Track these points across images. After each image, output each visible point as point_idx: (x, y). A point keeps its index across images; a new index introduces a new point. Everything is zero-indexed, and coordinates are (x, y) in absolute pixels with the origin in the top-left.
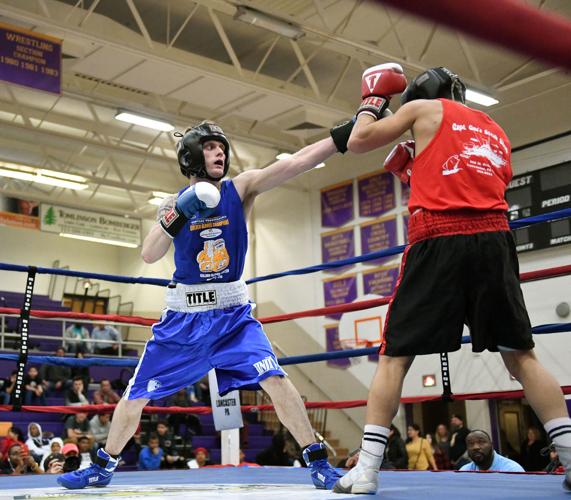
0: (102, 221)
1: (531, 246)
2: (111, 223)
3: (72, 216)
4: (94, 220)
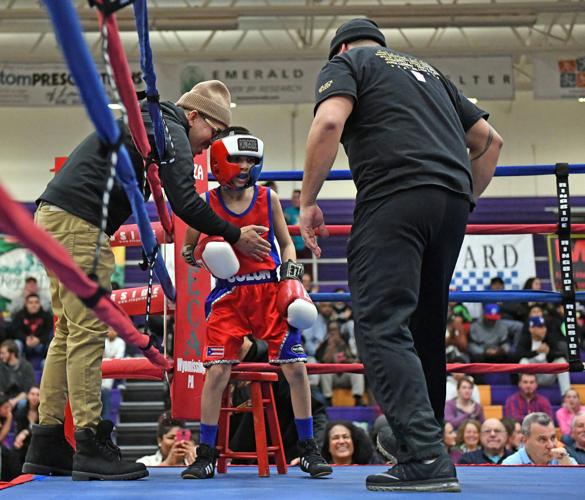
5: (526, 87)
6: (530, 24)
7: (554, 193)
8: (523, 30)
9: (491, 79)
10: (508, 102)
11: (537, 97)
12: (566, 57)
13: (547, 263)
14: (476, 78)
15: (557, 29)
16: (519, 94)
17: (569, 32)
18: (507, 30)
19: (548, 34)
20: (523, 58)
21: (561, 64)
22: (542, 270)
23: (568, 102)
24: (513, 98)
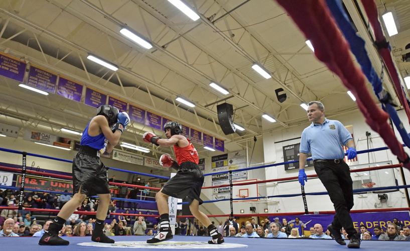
0: (132, 157)
1: (294, 167)
2: (134, 158)
3: (122, 155)
4: (129, 157)
5: (21, 136)
6: (26, 120)
7: (22, 165)
8: (24, 121)
9: (12, 132)
10: (15, 139)
11: (24, 139)
12: (34, 131)
13: (16, 183)
14: (7, 130)
15: (33, 124)
16: (19, 138)
17: (36, 126)
18: (20, 120)
19: (31, 125)
20: (22, 129)
21: (32, 133)
22: (14, 184)
23: (31, 143)
24: (17, 138)
